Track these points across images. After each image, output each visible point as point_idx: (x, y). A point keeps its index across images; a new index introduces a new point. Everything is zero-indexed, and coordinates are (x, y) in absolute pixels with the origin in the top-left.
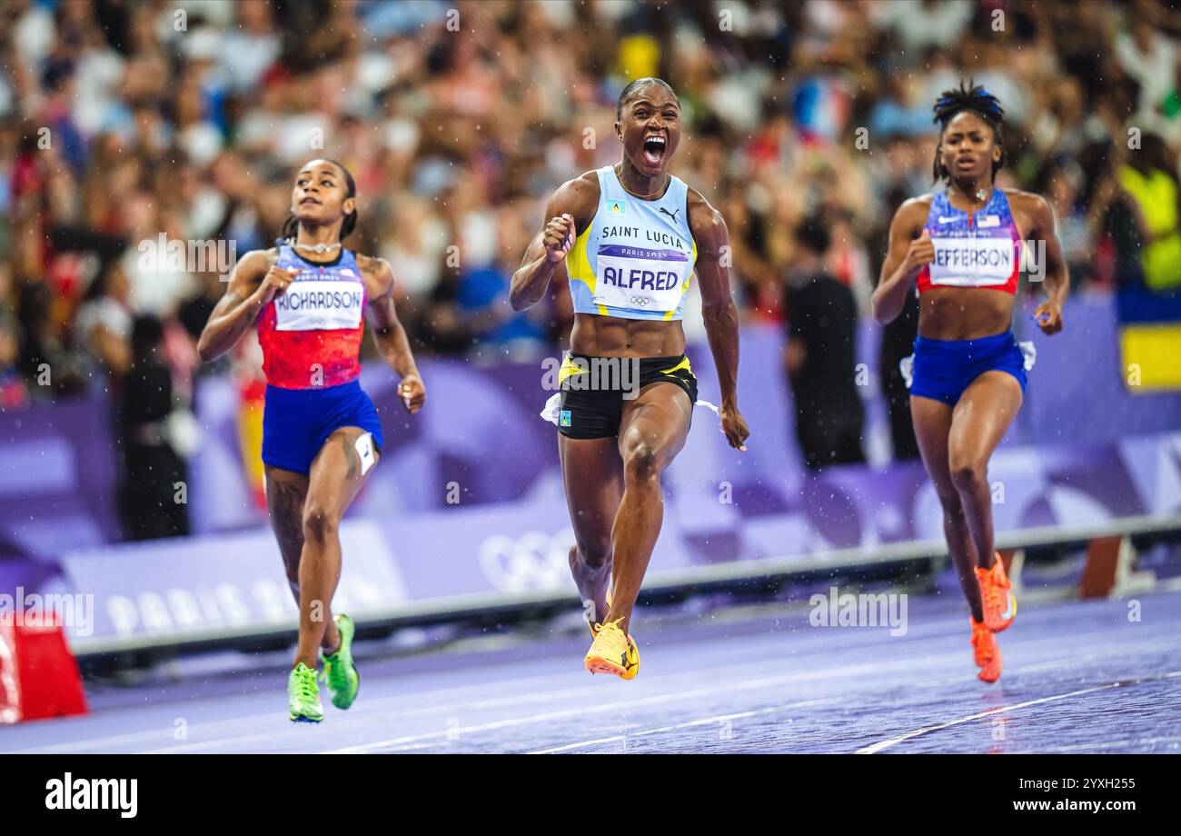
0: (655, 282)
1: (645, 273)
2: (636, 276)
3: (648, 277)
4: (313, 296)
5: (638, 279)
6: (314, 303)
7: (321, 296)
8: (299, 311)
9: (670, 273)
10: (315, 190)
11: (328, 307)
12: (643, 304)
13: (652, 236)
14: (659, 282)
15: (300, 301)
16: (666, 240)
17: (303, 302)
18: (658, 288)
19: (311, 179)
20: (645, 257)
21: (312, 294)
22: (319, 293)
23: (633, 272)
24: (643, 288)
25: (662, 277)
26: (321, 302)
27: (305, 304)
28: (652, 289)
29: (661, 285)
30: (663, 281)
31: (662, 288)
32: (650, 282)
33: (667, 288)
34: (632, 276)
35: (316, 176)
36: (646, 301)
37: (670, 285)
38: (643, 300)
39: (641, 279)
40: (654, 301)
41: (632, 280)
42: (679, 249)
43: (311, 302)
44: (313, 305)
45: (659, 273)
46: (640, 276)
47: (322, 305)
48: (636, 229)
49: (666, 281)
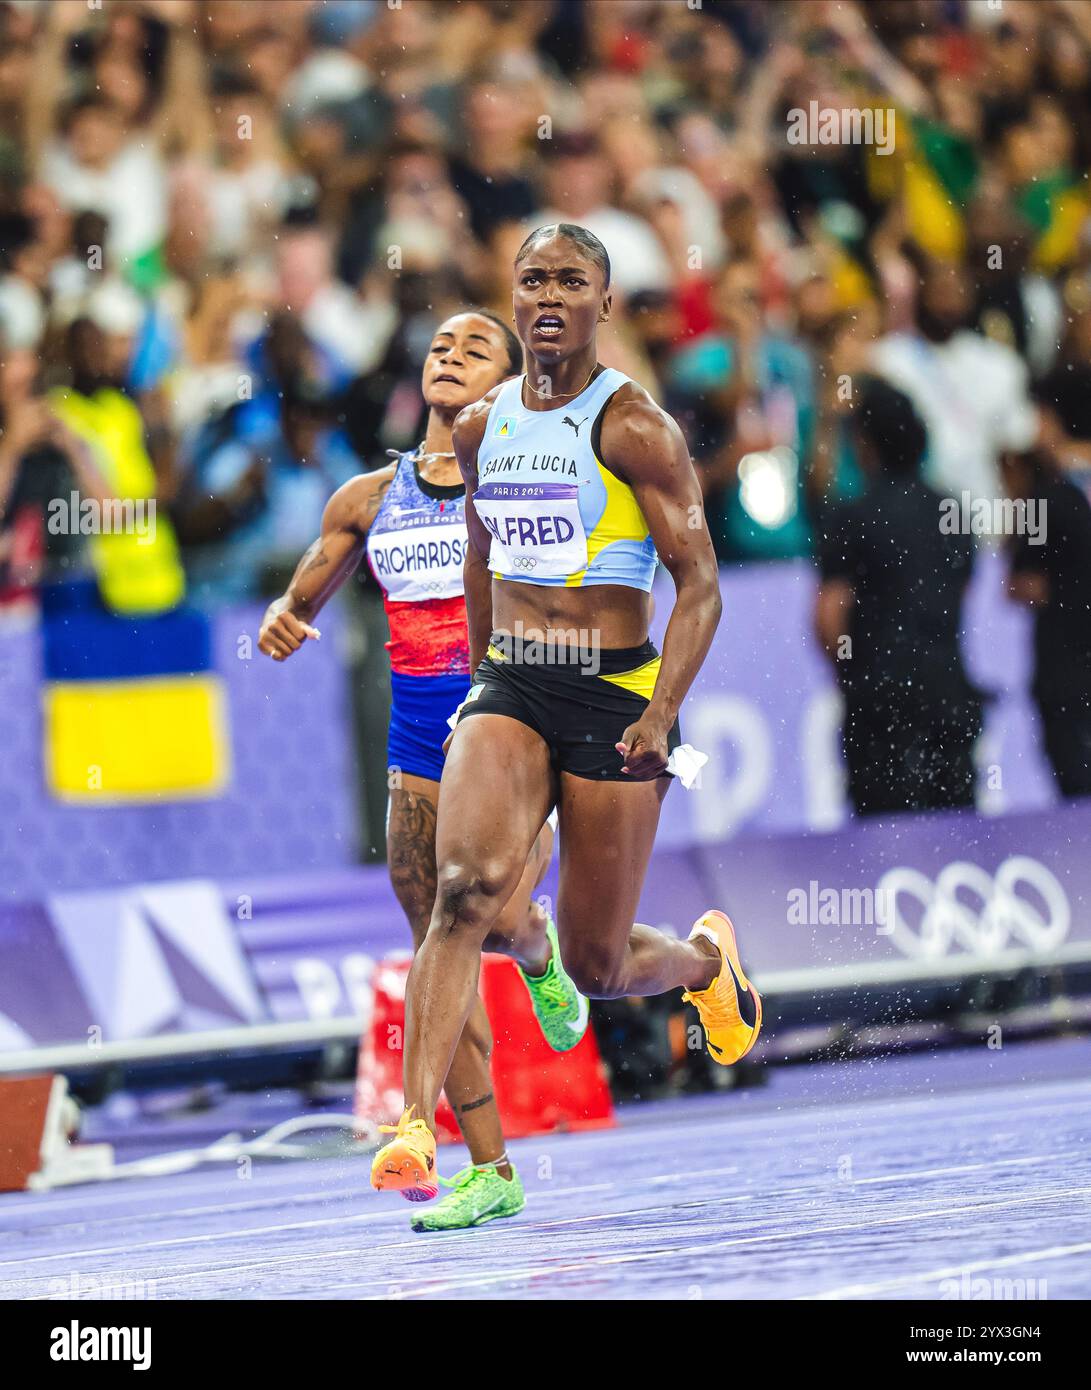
0: (536, 533)
1: (521, 520)
2: (512, 526)
3: (526, 527)
4: (421, 549)
5: (514, 531)
6: (424, 559)
7: (433, 548)
8: (405, 575)
9: (555, 518)
10: (456, 363)
11: (444, 564)
12: (529, 567)
13: (538, 464)
14: (543, 533)
15: (404, 559)
16: (558, 464)
17: (409, 560)
18: (543, 542)
19: (454, 343)
20: (520, 497)
21: (421, 546)
22: (431, 544)
23: (508, 520)
24: (523, 544)
25: (545, 525)
26: (434, 558)
27: (412, 562)
28: (535, 543)
29: (548, 537)
30: (549, 530)
31: (552, 542)
32: (529, 534)
33: (561, 540)
34: (507, 527)
35: (459, 341)
36: (532, 561)
37: (565, 532)
38: (528, 561)
39: (518, 531)
40: (545, 562)
41: (510, 532)
42: (569, 479)
43: (420, 558)
44: (422, 562)
45: (540, 520)
46: (514, 526)
47: (434, 562)
48: (521, 457)
49: (554, 529)
